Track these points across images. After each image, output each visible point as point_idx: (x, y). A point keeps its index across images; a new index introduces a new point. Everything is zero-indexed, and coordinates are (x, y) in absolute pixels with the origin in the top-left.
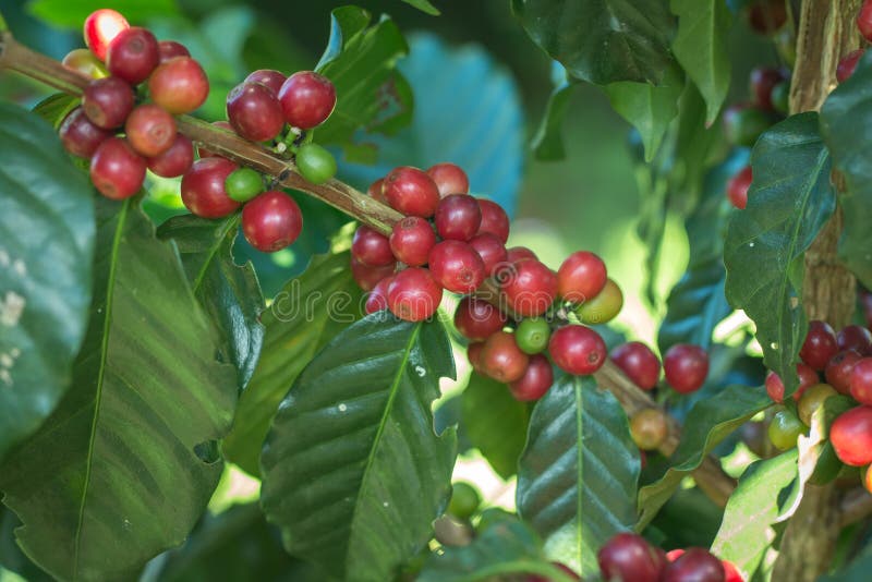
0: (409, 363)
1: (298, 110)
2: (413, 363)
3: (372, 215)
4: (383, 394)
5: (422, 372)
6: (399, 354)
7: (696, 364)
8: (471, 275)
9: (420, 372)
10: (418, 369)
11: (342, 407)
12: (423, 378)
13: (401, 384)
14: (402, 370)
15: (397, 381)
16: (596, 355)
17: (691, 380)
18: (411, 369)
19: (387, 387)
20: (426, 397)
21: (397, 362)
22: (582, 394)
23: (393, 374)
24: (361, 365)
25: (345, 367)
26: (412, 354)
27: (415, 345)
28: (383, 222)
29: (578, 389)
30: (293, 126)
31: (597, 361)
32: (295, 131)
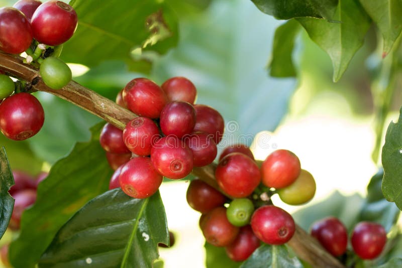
0: (138, 230)
1: (46, 31)
2: (141, 230)
3: (110, 115)
4: (118, 252)
5: (147, 237)
6: (130, 222)
7: (374, 238)
8: (181, 166)
9: (145, 238)
10: (144, 235)
11: (89, 261)
12: (147, 242)
13: (133, 245)
14: (133, 235)
15: (130, 243)
16: (285, 230)
17: (372, 250)
18: (139, 234)
19: (123, 247)
20: (149, 257)
21: (130, 228)
22: (277, 260)
23: (127, 237)
24: (102, 230)
25: (90, 231)
26: (141, 223)
27: (143, 216)
28: (119, 120)
29: (274, 255)
30: (41, 43)
31: (286, 236)
32: (41, 47)
